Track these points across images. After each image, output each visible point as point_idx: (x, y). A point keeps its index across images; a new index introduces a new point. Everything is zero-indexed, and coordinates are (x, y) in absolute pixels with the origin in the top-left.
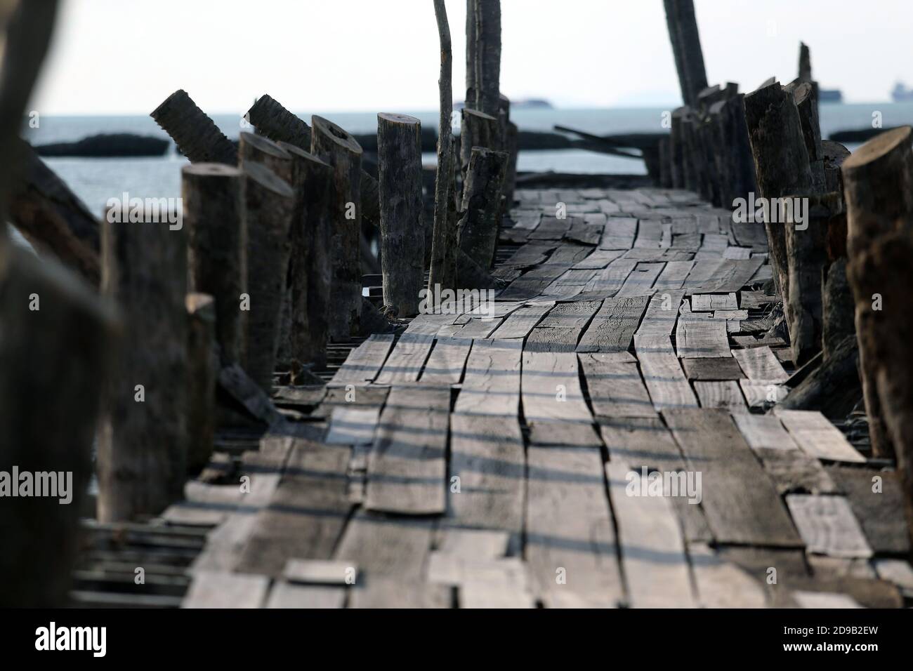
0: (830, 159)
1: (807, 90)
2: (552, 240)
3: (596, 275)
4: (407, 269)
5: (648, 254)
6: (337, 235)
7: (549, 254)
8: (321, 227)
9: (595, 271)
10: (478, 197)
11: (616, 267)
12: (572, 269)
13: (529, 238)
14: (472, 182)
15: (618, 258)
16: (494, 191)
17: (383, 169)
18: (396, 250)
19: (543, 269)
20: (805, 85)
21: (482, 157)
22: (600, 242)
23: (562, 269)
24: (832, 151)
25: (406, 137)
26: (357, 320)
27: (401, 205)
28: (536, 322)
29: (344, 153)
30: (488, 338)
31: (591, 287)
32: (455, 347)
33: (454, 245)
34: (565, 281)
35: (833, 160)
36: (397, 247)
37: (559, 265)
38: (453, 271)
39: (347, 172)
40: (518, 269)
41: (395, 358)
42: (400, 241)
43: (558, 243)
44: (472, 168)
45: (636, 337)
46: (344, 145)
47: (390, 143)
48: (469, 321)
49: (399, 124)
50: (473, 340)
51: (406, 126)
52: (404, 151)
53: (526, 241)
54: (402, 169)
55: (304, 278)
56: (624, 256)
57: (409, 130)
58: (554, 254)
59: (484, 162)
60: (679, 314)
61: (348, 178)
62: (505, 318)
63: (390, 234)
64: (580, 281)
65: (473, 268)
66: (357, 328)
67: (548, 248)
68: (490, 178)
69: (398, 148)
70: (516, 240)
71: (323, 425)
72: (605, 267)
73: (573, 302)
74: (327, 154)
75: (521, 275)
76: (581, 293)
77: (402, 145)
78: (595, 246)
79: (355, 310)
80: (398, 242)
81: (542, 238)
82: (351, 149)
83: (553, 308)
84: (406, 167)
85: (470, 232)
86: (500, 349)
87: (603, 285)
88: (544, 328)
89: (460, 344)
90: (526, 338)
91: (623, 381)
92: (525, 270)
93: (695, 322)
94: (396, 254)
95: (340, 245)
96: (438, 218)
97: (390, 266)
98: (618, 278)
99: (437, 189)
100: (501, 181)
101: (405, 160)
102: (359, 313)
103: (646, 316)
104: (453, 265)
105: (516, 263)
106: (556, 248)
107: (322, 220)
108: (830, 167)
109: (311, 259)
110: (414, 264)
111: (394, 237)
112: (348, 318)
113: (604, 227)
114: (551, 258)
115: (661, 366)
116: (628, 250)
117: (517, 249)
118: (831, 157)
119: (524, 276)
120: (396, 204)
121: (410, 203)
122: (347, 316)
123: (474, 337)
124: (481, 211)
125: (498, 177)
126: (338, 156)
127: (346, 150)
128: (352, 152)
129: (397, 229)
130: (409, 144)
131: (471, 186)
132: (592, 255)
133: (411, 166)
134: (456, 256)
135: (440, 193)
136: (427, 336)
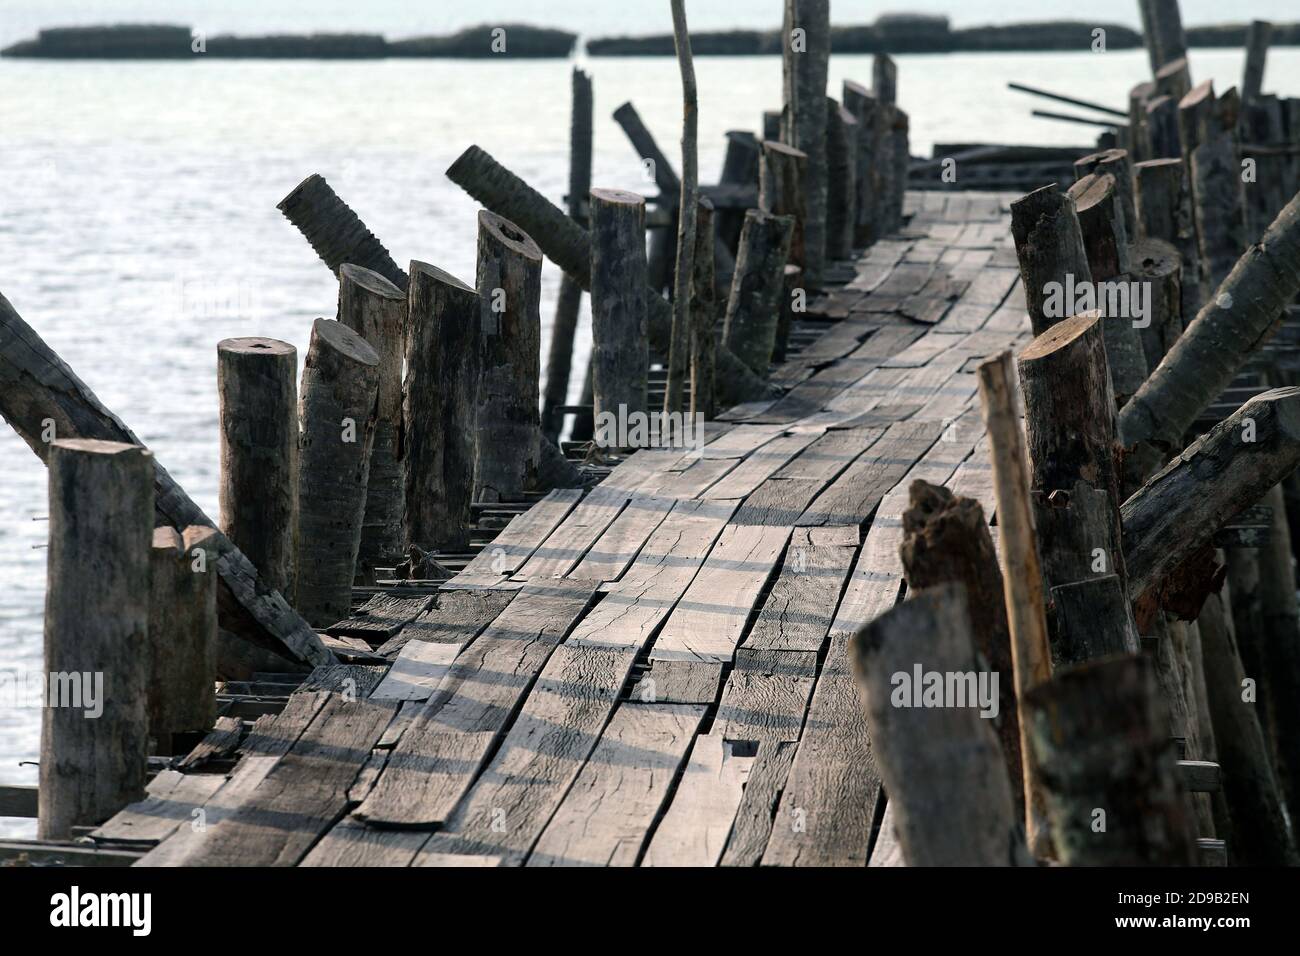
0: (1156, 263)
1: (1110, 184)
2: (882, 312)
3: (907, 377)
4: (625, 391)
5: (991, 341)
6: (507, 364)
7: (863, 339)
8: (462, 371)
9: (909, 371)
10: (753, 277)
11: (940, 364)
12: (880, 367)
13: (853, 309)
14: (745, 257)
15: (951, 347)
16: (774, 268)
17: (595, 261)
18: (610, 366)
19: (844, 366)
20: (1108, 178)
21: (758, 224)
22: (944, 316)
23: (867, 367)
24: (1158, 252)
25: (625, 221)
26: (533, 472)
27: (617, 308)
28: (779, 466)
29: (518, 260)
30: (696, 498)
31: (893, 398)
32: (649, 512)
33: (710, 345)
34: (863, 388)
35: (1158, 265)
36: (613, 362)
37: (865, 360)
38: (710, 377)
39: (522, 284)
40: (810, 367)
41: (561, 533)
42: (616, 354)
43: (887, 319)
44: (747, 238)
45: (886, 498)
46: (518, 250)
47: (604, 229)
48: (694, 464)
49: (616, 204)
50: (677, 501)
51: (626, 208)
52: (622, 239)
53: (845, 314)
54: (619, 262)
55: (441, 435)
56: (960, 345)
57: (630, 212)
58: (870, 341)
59: (761, 231)
60: (972, 452)
61: (523, 292)
62: (742, 460)
63: (604, 345)
64: (881, 388)
65: (741, 371)
66: (534, 482)
67: (866, 329)
68: (769, 251)
69: (615, 235)
70: (833, 314)
71: (381, 669)
72: (924, 365)
73: (847, 429)
74: (497, 261)
75: (811, 376)
76: (875, 408)
77: (620, 232)
78: (932, 324)
79: (531, 460)
80: (613, 357)
81: (870, 309)
82: (526, 255)
83: (819, 438)
84: (625, 259)
85: (742, 321)
86: (703, 519)
87: (908, 395)
88: (780, 479)
89: (658, 508)
90: (744, 499)
91: (822, 580)
92: (818, 368)
93: (978, 471)
94: (612, 371)
95: (511, 377)
96: (677, 319)
97: (603, 387)
98: (931, 385)
99: (676, 279)
100: (783, 255)
101: (624, 250)
102: (536, 463)
103: (925, 457)
104: (709, 371)
105: (814, 355)
106: (878, 329)
107: (464, 360)
108: (1153, 274)
109: (450, 411)
110: (634, 384)
111: (608, 349)
112: (521, 470)
113: (969, 284)
114: (864, 346)
115: (886, 553)
116: (969, 333)
117: (827, 328)
118: (1156, 259)
119: (814, 379)
120: (611, 307)
121: (629, 305)
122: (520, 467)
123: (678, 497)
124: (757, 294)
125: (779, 250)
126: (509, 264)
127: (520, 256)
128: (528, 259)
129: (612, 340)
130: (628, 230)
131: (744, 261)
132: (920, 343)
133: (632, 258)
134: (713, 358)
135: (681, 285)
136: (622, 493)
